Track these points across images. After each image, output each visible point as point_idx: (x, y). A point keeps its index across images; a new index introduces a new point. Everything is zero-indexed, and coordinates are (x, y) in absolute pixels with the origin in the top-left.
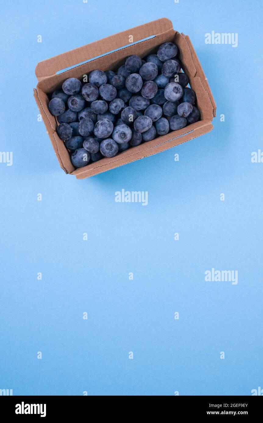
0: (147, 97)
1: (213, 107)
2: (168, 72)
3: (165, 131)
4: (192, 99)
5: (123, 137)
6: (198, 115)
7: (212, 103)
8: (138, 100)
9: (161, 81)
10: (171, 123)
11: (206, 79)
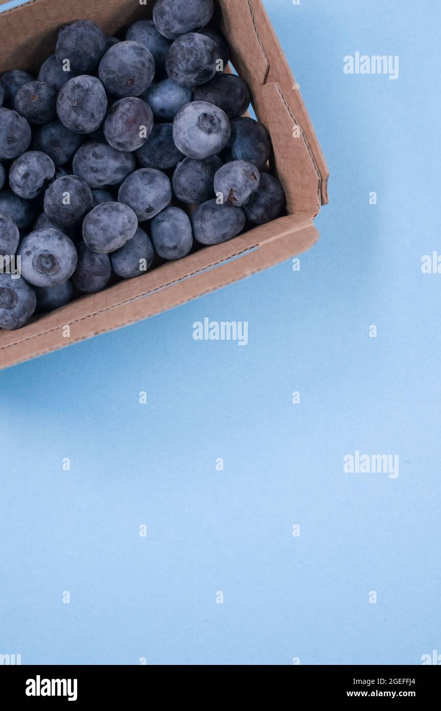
0: (119, 144)
1: (319, 172)
2: (181, 68)
3: (179, 247)
4: (258, 150)
5: (48, 266)
6: (278, 198)
7: (314, 160)
8: (95, 155)
9: (166, 97)
10: (198, 224)
11: (296, 86)
